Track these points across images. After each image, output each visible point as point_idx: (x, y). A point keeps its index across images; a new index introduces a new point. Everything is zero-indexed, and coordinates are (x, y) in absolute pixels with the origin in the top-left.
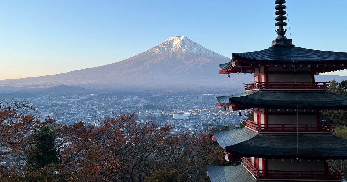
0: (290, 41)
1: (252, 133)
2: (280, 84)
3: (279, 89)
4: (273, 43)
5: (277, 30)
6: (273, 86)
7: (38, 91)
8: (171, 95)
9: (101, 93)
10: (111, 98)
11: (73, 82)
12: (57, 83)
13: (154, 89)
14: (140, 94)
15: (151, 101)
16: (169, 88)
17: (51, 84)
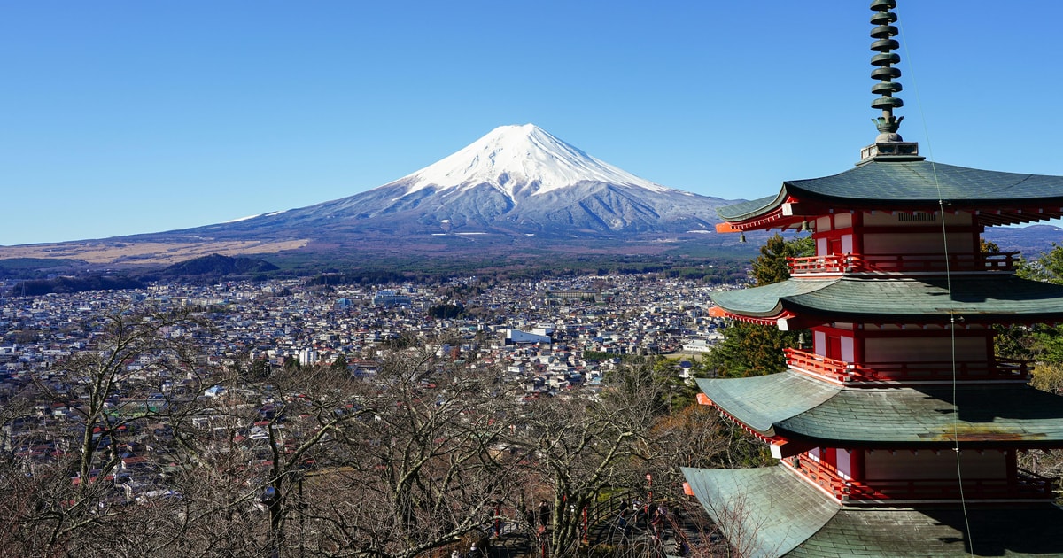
0: (913, 147)
1: (821, 385)
3: (893, 271)
5: (880, 119)
7: (151, 272)
8: (502, 279)
9: (316, 277)
10: (344, 290)
11: (243, 248)
12: (200, 251)
13: (456, 264)
14: (420, 278)
15: (449, 295)
16: (495, 262)
17: (184, 253)
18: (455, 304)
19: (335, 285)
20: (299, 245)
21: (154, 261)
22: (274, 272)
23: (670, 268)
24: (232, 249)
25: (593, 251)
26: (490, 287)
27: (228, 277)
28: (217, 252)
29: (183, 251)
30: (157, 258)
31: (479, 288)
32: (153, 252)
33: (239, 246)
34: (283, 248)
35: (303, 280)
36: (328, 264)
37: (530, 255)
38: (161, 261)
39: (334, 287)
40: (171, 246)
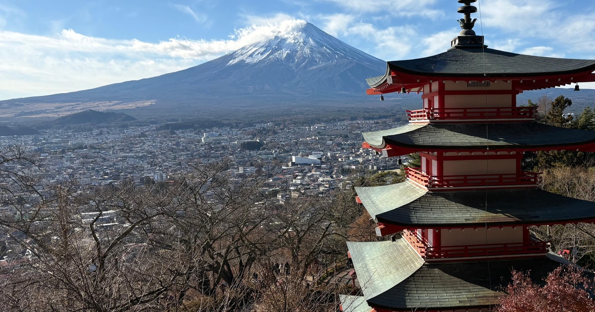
0: (481, 38)
1: (418, 190)
2: (463, 111)
3: (461, 119)
4: (453, 42)
5: (461, 20)
6: (451, 115)
7: (43, 123)
8: (289, 124)
9: (163, 124)
10: (183, 133)
11: (110, 106)
12: (79, 108)
13: (259, 115)
14: (234, 125)
15: (254, 135)
16: (284, 114)
17: (67, 109)
18: (258, 141)
19: (176, 130)
20: (150, 103)
21: (45, 115)
22: (132, 121)
23: (395, 115)
24: (103, 107)
25: (347, 105)
26: (281, 129)
27: (101, 125)
28: (92, 109)
29: (67, 108)
30: (48, 113)
31: (274, 130)
32: (44, 109)
33: (108, 104)
34: (138, 105)
35: (154, 127)
36: (170, 116)
37: (307, 109)
38: (50, 115)
39: (176, 131)
40: (57, 105)
